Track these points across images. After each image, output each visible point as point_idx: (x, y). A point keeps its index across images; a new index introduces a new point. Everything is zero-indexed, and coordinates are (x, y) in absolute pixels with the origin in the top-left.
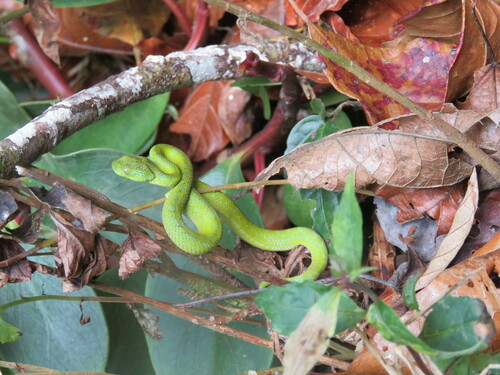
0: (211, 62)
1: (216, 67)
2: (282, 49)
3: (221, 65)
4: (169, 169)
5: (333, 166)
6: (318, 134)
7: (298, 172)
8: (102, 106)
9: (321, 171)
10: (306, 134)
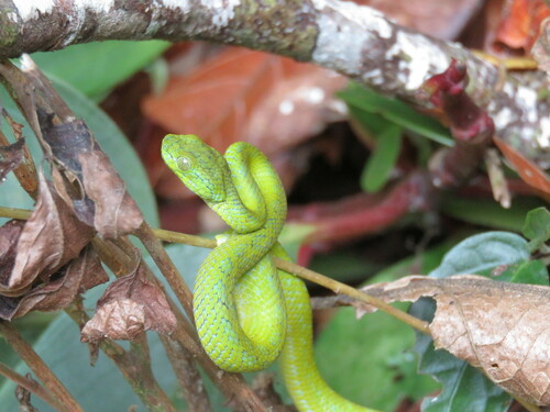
0: (361, 39)
1: (364, 53)
2: (487, 82)
3: (374, 54)
4: (251, 201)
5: (524, 343)
6: (507, 272)
7: (456, 319)
8: (160, 18)
9: (498, 339)
10: (485, 261)
